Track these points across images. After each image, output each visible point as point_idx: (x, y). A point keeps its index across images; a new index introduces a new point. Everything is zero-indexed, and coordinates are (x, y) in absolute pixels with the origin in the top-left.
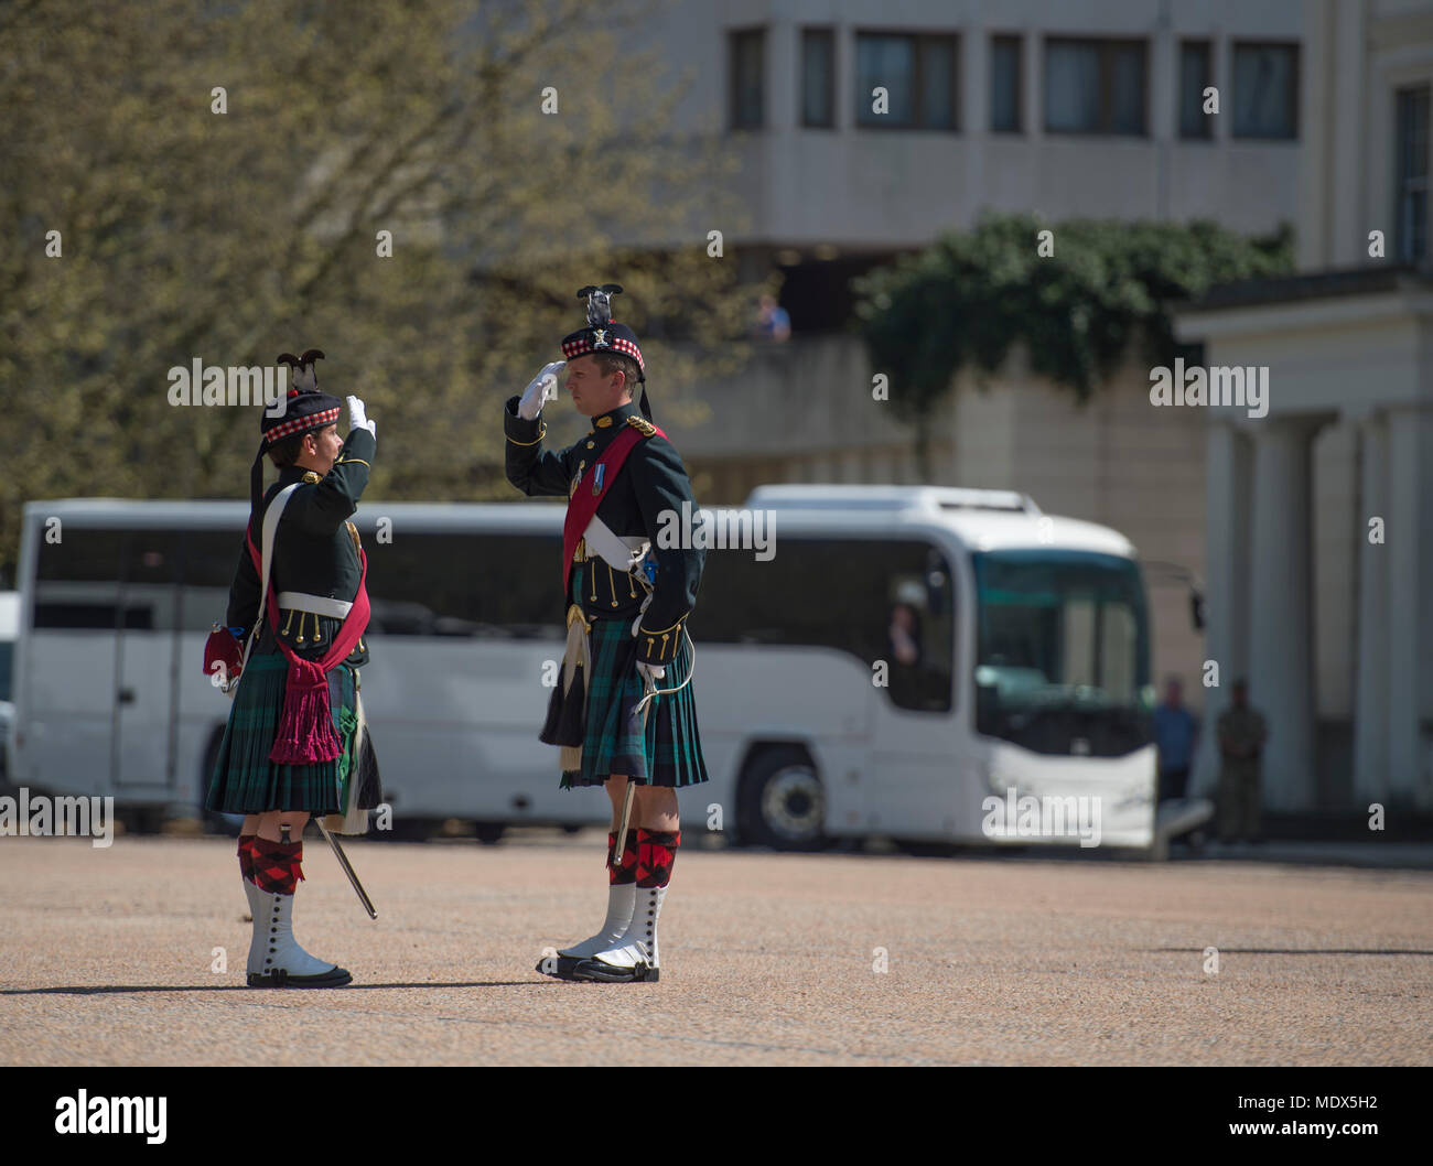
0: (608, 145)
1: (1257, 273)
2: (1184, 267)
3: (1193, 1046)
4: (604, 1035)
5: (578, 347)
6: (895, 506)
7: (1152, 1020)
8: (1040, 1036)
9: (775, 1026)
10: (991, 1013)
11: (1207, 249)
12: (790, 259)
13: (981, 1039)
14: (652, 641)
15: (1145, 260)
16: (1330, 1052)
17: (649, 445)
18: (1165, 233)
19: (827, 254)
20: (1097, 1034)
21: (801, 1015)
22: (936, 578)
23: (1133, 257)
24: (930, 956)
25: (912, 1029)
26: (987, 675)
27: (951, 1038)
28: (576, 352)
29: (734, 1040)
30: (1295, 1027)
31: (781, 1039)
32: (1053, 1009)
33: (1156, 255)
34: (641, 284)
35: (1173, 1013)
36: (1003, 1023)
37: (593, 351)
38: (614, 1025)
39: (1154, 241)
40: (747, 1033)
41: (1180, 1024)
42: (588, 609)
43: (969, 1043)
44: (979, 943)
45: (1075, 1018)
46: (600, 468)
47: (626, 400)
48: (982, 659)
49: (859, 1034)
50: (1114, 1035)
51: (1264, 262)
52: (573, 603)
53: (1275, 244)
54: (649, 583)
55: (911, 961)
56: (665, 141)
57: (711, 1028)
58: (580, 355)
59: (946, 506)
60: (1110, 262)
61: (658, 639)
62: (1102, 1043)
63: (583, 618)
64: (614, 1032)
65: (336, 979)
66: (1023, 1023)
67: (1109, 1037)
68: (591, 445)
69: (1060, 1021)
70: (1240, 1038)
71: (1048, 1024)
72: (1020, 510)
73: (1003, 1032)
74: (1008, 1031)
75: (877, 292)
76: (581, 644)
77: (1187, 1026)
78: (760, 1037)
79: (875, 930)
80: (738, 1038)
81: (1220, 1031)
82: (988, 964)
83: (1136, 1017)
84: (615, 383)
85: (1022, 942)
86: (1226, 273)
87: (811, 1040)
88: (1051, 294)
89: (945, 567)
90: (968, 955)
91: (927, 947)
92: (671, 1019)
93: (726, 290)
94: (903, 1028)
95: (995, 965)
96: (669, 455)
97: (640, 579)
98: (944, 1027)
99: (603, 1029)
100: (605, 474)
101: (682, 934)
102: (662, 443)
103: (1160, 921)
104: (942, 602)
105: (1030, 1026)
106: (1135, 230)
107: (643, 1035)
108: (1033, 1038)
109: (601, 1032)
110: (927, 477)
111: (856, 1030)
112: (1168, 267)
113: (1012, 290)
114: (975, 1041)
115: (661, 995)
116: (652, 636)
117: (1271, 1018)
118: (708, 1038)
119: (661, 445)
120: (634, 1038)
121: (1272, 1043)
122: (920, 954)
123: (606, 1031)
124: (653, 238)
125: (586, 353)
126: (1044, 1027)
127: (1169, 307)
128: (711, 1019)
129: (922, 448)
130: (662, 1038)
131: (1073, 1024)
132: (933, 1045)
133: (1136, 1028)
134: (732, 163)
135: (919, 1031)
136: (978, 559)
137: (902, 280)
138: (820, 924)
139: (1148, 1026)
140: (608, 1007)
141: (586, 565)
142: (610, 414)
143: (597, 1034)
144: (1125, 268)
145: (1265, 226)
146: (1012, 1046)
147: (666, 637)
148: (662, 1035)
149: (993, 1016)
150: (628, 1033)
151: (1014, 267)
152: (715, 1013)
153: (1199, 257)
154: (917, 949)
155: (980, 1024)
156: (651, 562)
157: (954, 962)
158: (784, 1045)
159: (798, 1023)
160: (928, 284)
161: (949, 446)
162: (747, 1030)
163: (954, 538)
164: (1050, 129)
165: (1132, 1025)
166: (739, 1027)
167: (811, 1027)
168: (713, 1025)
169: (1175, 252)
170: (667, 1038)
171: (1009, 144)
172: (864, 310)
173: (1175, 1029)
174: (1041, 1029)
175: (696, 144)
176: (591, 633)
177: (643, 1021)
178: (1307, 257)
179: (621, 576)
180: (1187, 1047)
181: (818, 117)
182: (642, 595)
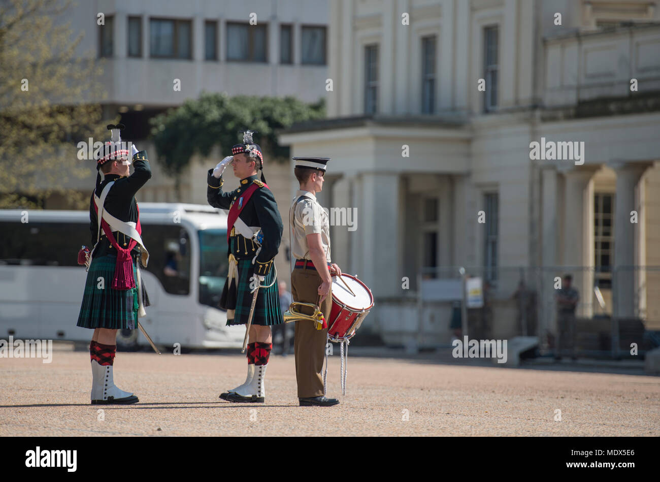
0: (48, 63)
1: (311, 118)
2: (282, 115)
3: (285, 430)
4: (46, 429)
5: (239, 150)
6: (167, 211)
7: (269, 419)
8: (224, 427)
9: (117, 424)
10: (204, 418)
11: (292, 108)
12: (124, 110)
13: (200, 429)
14: (261, 266)
15: (267, 113)
16: (338, 432)
17: (261, 190)
18: (275, 102)
19: (139, 108)
20: (247, 426)
21: (128, 419)
22: (183, 241)
23: (262, 111)
24: (180, 395)
25: (173, 424)
26: (204, 280)
27: (188, 428)
28: (238, 152)
29: (101, 430)
30: (325, 422)
31: (120, 429)
32: (229, 416)
33: (272, 110)
34: (63, 120)
35: (277, 417)
36: (209, 422)
37: (244, 152)
38: (50, 425)
39: (271, 105)
40: (106, 427)
41: (280, 421)
42: (236, 255)
43: (196, 430)
44: (200, 389)
45: (238, 420)
46: (241, 199)
47: (254, 173)
48: (202, 273)
49: (151, 427)
50: (254, 426)
51: (314, 114)
52: (231, 253)
53: (318, 107)
54: (259, 244)
55: (172, 396)
56: (72, 61)
57: (91, 425)
58: (239, 153)
59: (187, 211)
60: (253, 113)
61: (264, 266)
62: (249, 429)
63: (234, 259)
64: (50, 428)
65: (131, 400)
66: (217, 421)
67: (252, 427)
68: (239, 191)
69: (232, 421)
70: (303, 426)
71: (228, 422)
72: (217, 213)
73: (210, 425)
74: (211, 425)
75: (160, 124)
76: (234, 269)
77: (283, 422)
78: (111, 429)
79: (158, 384)
80: (102, 429)
81: (295, 424)
82: (203, 397)
83: (263, 418)
84: (251, 166)
85: (217, 388)
86: (299, 119)
87: (131, 430)
88: (230, 126)
89: (187, 236)
90: (195, 394)
91: (179, 390)
92: (74, 422)
93: (97, 122)
94: (169, 424)
95: (206, 398)
96: (269, 194)
97: (256, 243)
98: (185, 424)
99: (46, 426)
100: (243, 201)
101: (79, 386)
102: (266, 190)
103: (272, 379)
104: (186, 250)
105: (220, 423)
106: (263, 100)
107: (62, 429)
108: (221, 428)
109: (45, 428)
110: (179, 199)
111: (150, 425)
112: (276, 115)
113: (214, 123)
114: (198, 429)
115: (70, 411)
116: (261, 264)
117: (315, 418)
118: (89, 429)
119: (265, 190)
120: (59, 430)
121: (316, 428)
122: (176, 394)
123: (47, 427)
124: (68, 101)
125: (242, 152)
126: (226, 423)
127: (277, 131)
128: (91, 421)
129: (177, 187)
130: (71, 430)
131: (237, 422)
132: (181, 431)
133: (262, 423)
134: (100, 71)
135: (176, 425)
136: (200, 233)
137: (169, 119)
138: (136, 382)
139: (267, 422)
140: (48, 417)
141: (235, 237)
142: (247, 179)
143: (43, 428)
144: (259, 115)
145: (314, 99)
146: (213, 431)
147: (267, 265)
148: (70, 428)
149: (205, 419)
150: (56, 428)
151: (214, 114)
152: (92, 419)
153: (288, 112)
154: (175, 391)
155: (200, 422)
156: (261, 235)
157: (190, 397)
158: (121, 432)
159: (126, 423)
160: (179, 121)
161: (188, 186)
162: (106, 426)
163: (190, 224)
164: (229, 60)
165: (261, 422)
166: (102, 425)
167: (132, 424)
168: (91, 424)
169: (278, 110)
170: (73, 430)
171: (212, 65)
172: (154, 131)
173: (278, 423)
174: (225, 424)
175: (85, 63)
176: (238, 265)
177: (63, 423)
178: (331, 112)
179: (248, 241)
180: (283, 430)
181: (135, 53)
182: (257, 248)
